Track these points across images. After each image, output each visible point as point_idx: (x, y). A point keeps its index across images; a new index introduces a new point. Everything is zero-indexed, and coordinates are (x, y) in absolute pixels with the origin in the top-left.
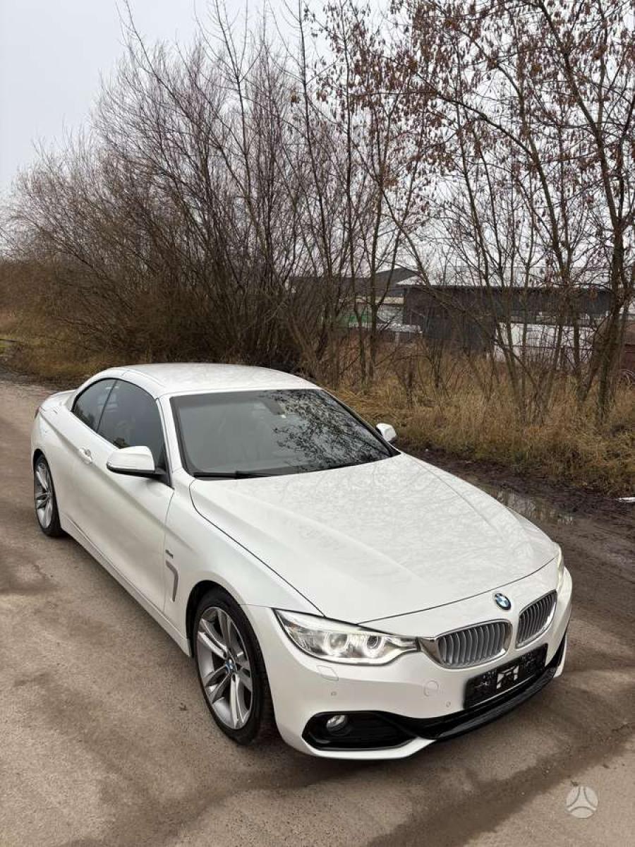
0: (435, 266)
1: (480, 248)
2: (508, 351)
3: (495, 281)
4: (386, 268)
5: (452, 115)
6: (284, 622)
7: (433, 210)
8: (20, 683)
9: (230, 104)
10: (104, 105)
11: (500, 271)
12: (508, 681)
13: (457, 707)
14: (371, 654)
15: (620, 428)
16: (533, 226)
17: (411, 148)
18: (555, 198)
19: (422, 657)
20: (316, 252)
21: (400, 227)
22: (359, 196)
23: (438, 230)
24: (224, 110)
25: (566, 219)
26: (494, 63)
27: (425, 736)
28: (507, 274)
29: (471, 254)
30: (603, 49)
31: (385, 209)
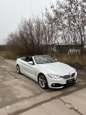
0: (60, 42)
1: (65, 40)
2: (70, 52)
3: (67, 44)
4: (54, 43)
5: (61, 24)
6: (48, 75)
7: (59, 36)
8: (21, 85)
9: (34, 25)
10: (19, 26)
11: (68, 42)
12: (71, 81)
13: (66, 83)
14: (57, 78)
15: (84, 60)
16: (71, 37)
17: (56, 28)
18: (74, 33)
19: (62, 78)
20: (45, 41)
21: (55, 38)
22: (50, 34)
23: (60, 38)
24: (33, 25)
25: (75, 36)
26: (66, 18)
27: (63, 86)
28: (69, 43)
29: (64, 41)
30: (78, 16)
31: (53, 36)
